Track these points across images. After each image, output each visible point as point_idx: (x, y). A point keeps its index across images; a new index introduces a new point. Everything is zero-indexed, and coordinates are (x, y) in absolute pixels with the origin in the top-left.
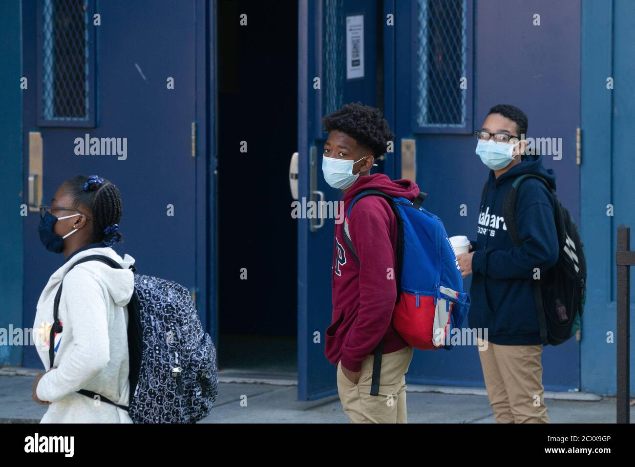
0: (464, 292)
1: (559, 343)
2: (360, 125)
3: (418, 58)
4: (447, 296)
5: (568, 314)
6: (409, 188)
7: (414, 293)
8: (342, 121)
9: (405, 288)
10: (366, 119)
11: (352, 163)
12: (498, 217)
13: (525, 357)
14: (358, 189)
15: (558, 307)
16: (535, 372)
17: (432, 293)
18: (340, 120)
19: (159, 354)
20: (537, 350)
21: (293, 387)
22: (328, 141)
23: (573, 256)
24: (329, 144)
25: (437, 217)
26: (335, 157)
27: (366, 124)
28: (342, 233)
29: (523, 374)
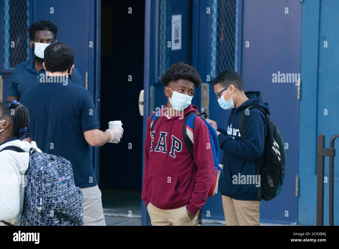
1: (269, 200)
3: (211, 39)
5: (274, 184)
12: (236, 130)
13: (251, 207)
15: (269, 180)
16: (256, 216)
19: (31, 199)
20: (258, 204)
21: (139, 219)
23: (277, 151)
29: (250, 216)
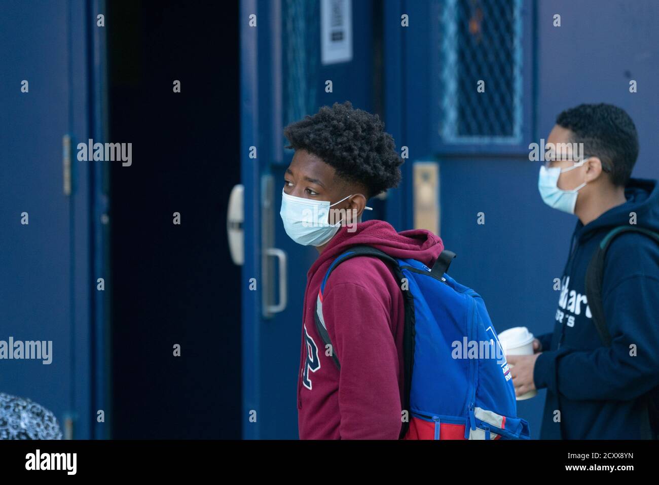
0: (518, 416)
2: (341, 143)
4: (487, 424)
6: (424, 244)
7: (430, 418)
8: (312, 136)
9: (417, 411)
10: (352, 134)
11: (327, 206)
12: (579, 295)
14: (339, 245)
17: (461, 418)
18: (310, 133)
22: (290, 168)
24: (291, 173)
25: (473, 291)
26: (300, 195)
27: (351, 143)
28: (313, 317)
